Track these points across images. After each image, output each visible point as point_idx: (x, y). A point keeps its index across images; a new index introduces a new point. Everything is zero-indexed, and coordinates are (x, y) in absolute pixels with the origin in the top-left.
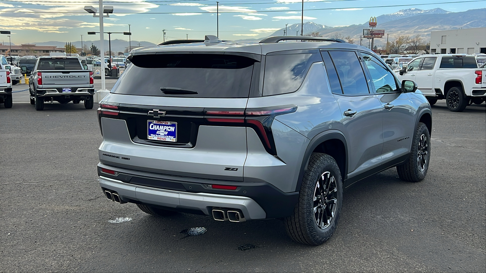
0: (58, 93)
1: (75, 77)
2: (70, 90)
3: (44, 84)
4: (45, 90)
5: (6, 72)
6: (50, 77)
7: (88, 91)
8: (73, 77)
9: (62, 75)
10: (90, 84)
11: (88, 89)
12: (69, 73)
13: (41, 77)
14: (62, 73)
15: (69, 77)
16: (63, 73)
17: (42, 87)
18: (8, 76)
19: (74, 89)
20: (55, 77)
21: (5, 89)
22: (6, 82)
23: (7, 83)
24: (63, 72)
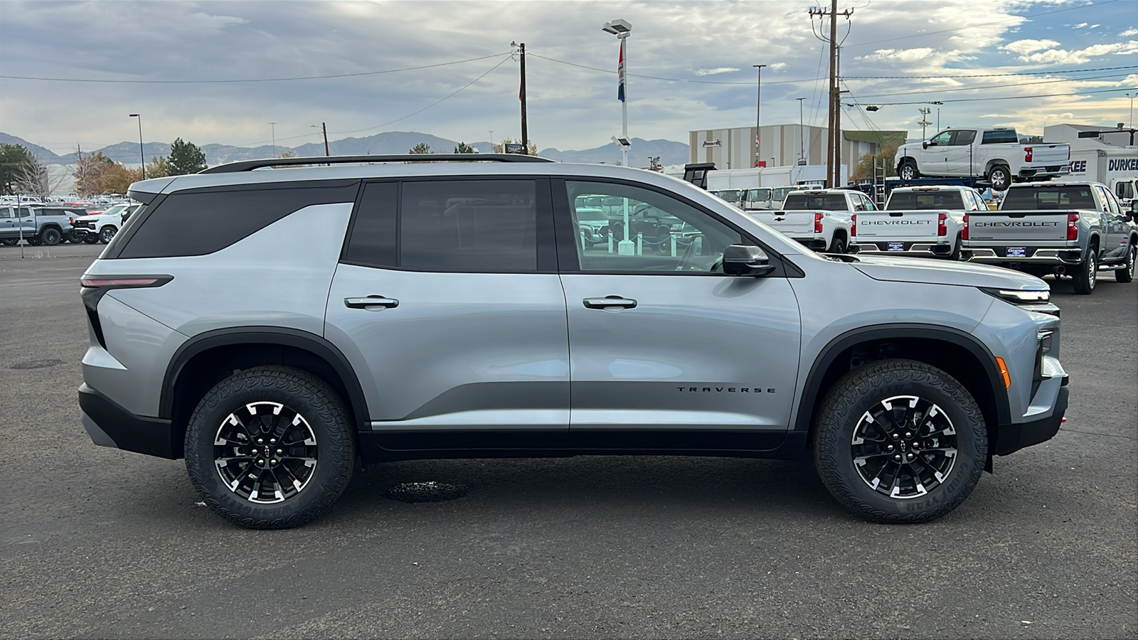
0: (996, 257)
1: (1034, 225)
2: (1023, 251)
3: (973, 239)
4: (971, 251)
5: (938, 215)
6: (983, 225)
7: (1059, 256)
8: (1031, 225)
9: (1007, 222)
10: (1068, 240)
11: (1060, 252)
12: (1023, 217)
13: (968, 225)
14: (1008, 217)
15: (1021, 224)
16: (1010, 217)
17: (967, 245)
18: (941, 223)
19: (1029, 251)
20: (995, 224)
21: (932, 246)
22: (937, 234)
23: (939, 235)
24: (1011, 215)
